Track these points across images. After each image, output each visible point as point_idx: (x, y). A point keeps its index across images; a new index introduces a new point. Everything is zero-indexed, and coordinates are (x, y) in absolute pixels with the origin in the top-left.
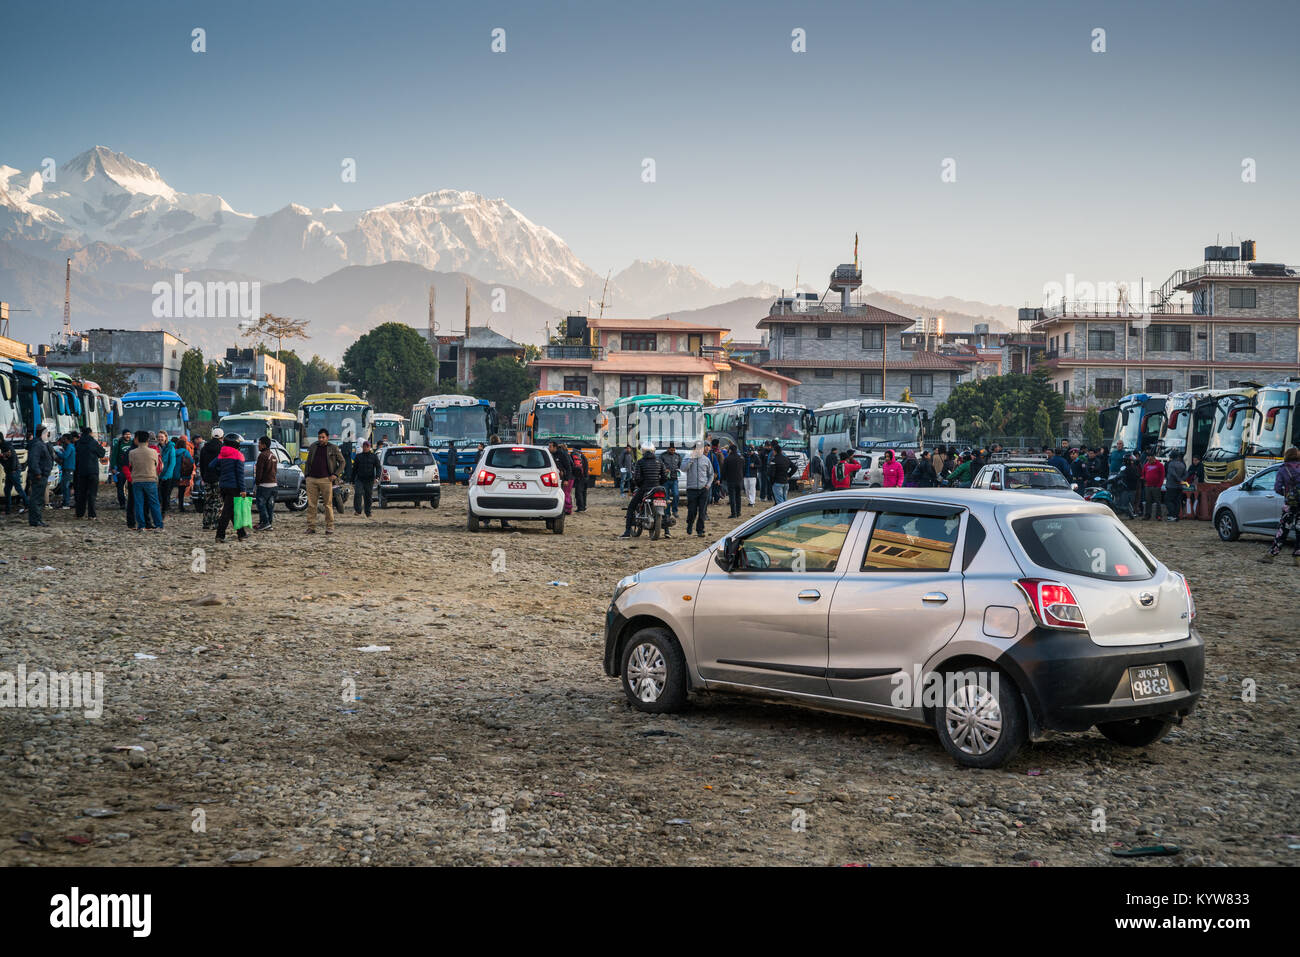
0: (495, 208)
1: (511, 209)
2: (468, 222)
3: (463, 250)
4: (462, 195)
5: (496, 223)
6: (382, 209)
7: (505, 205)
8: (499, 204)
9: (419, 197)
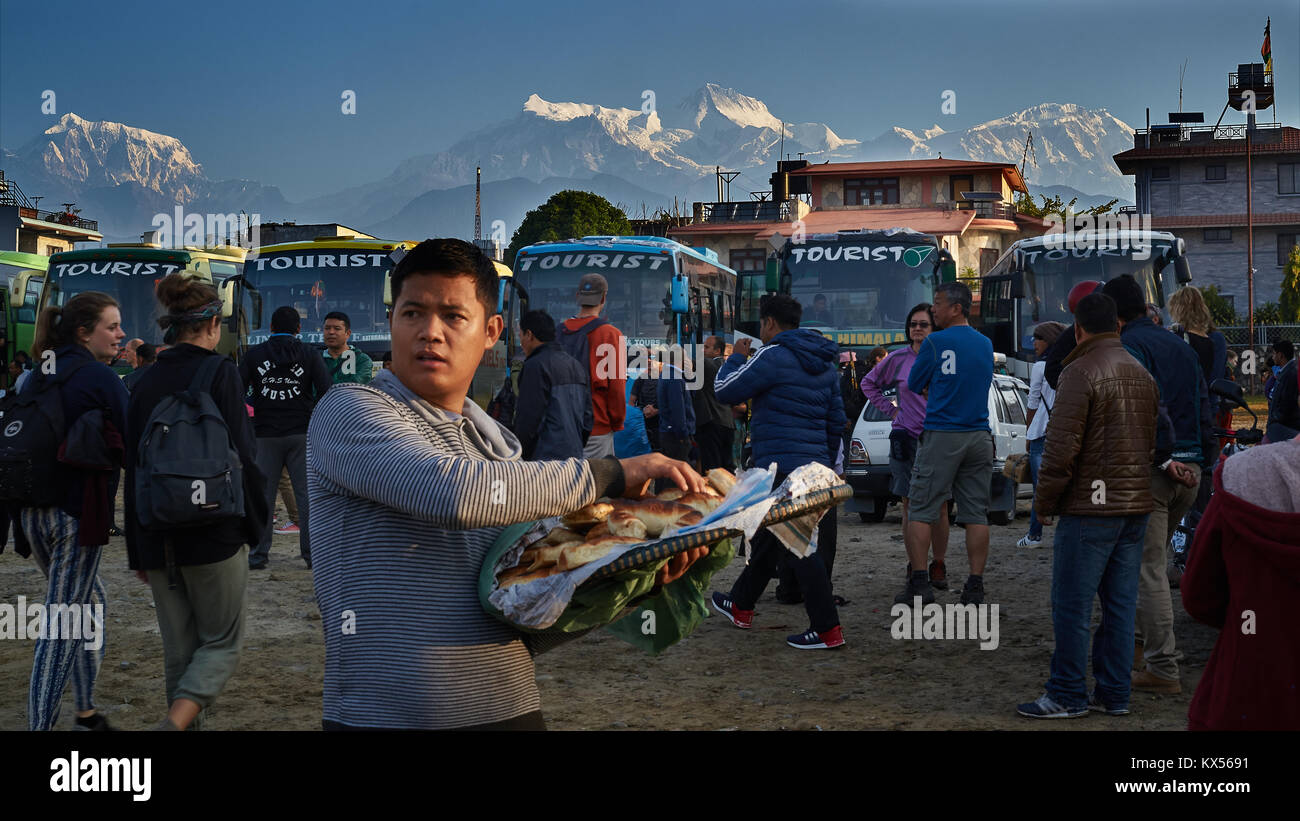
0: (1098, 119)
1: (1115, 119)
2: (1070, 134)
3: (1066, 163)
4: (1064, 107)
5: (1099, 134)
6: (984, 127)
7: (1108, 114)
8: (1102, 114)
9: (1020, 113)
